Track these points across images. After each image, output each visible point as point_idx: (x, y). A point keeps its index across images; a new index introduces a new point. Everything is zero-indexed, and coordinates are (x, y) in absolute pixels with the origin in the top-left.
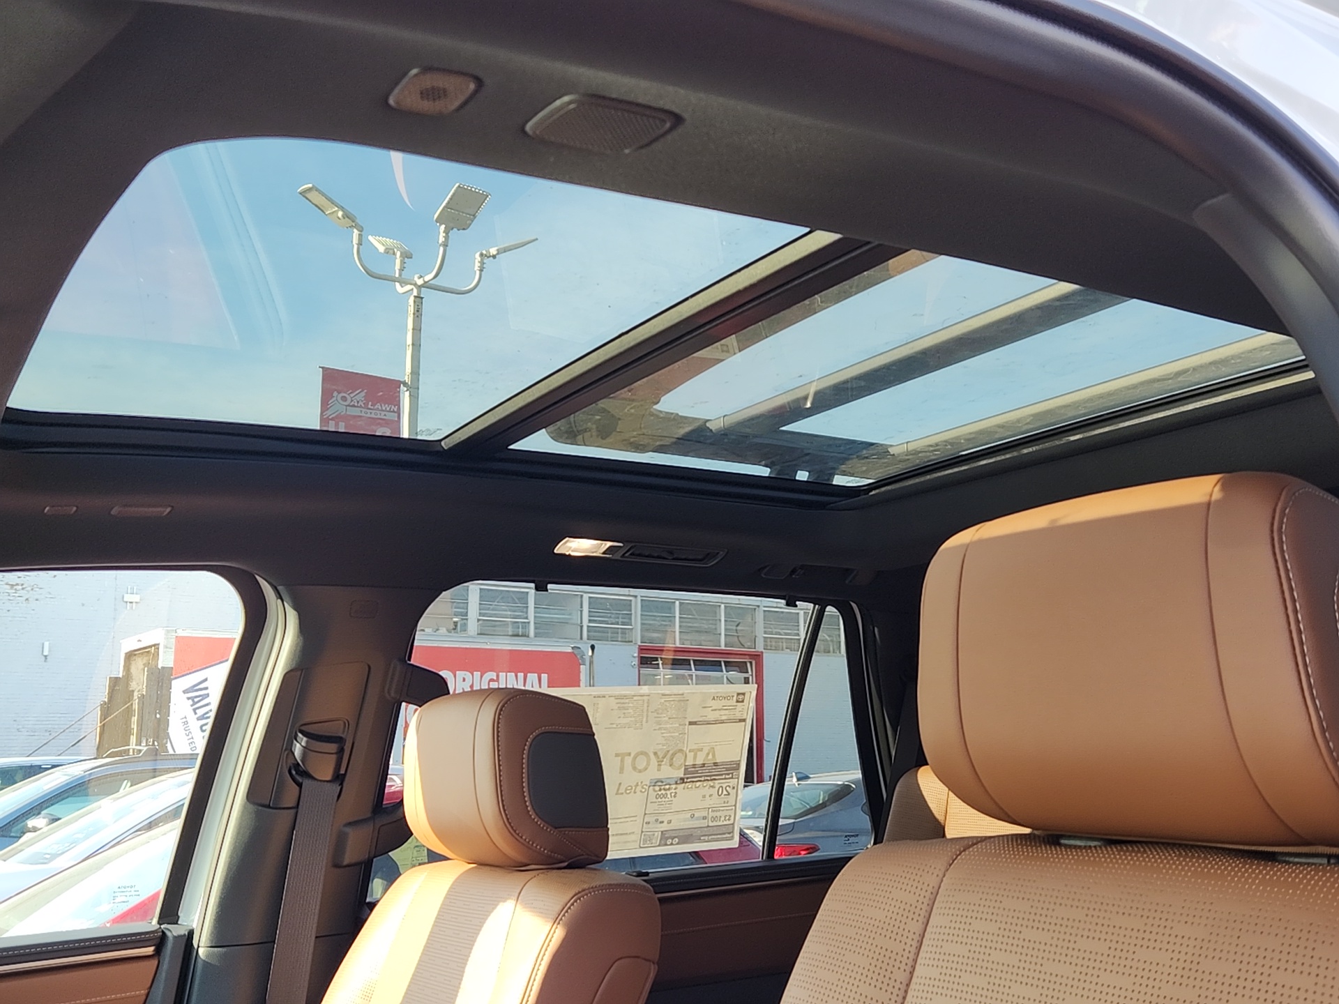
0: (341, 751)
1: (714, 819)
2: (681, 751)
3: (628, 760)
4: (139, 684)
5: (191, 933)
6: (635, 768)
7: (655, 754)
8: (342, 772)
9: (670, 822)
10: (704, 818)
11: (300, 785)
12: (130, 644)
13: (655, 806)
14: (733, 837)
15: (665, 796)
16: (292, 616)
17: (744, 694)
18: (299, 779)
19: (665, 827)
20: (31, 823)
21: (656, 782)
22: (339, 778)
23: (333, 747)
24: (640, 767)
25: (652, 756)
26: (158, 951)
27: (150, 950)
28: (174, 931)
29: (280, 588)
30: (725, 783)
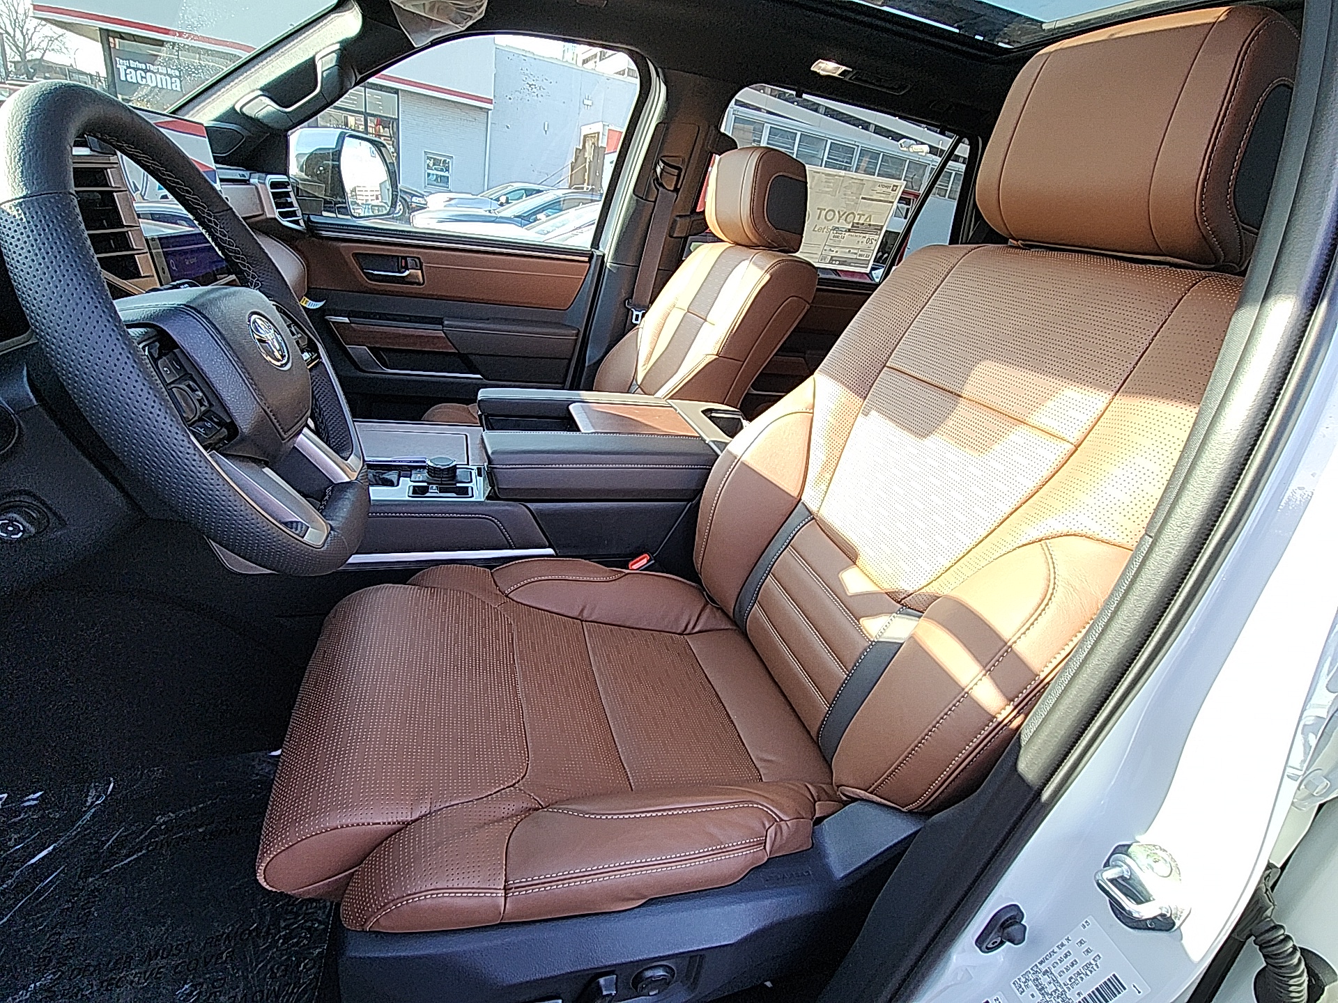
0: (679, 176)
1: (860, 255)
2: (853, 213)
3: (824, 213)
4: (589, 154)
5: (603, 256)
6: (826, 218)
7: (839, 212)
8: (679, 187)
9: (837, 252)
10: (856, 254)
11: (658, 190)
12: (586, 130)
13: (832, 241)
14: (867, 268)
15: (838, 237)
16: (664, 88)
17: (897, 186)
18: (658, 186)
19: (833, 254)
20: (539, 216)
21: (835, 229)
22: (676, 190)
23: (676, 172)
24: (828, 218)
25: (837, 213)
26: (590, 261)
27: (586, 259)
28: (597, 253)
29: (659, 70)
30: (872, 237)
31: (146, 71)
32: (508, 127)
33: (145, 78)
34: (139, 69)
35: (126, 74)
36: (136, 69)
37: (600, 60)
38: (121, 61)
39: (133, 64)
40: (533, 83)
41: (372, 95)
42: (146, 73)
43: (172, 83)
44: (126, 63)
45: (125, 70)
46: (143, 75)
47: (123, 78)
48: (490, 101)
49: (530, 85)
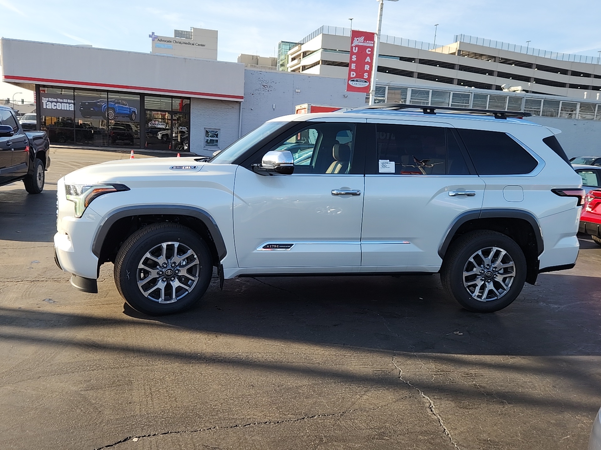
12: (298, 108)
31: (57, 102)
32: (252, 109)
33: (56, 106)
34: (54, 102)
35: (46, 105)
36: (52, 102)
37: (303, 57)
38: (45, 98)
39: (50, 99)
40: (266, 84)
41: (175, 102)
42: (56, 103)
43: (69, 107)
44: (47, 99)
45: (46, 103)
46: (55, 104)
47: (45, 107)
48: (242, 97)
49: (264, 86)
